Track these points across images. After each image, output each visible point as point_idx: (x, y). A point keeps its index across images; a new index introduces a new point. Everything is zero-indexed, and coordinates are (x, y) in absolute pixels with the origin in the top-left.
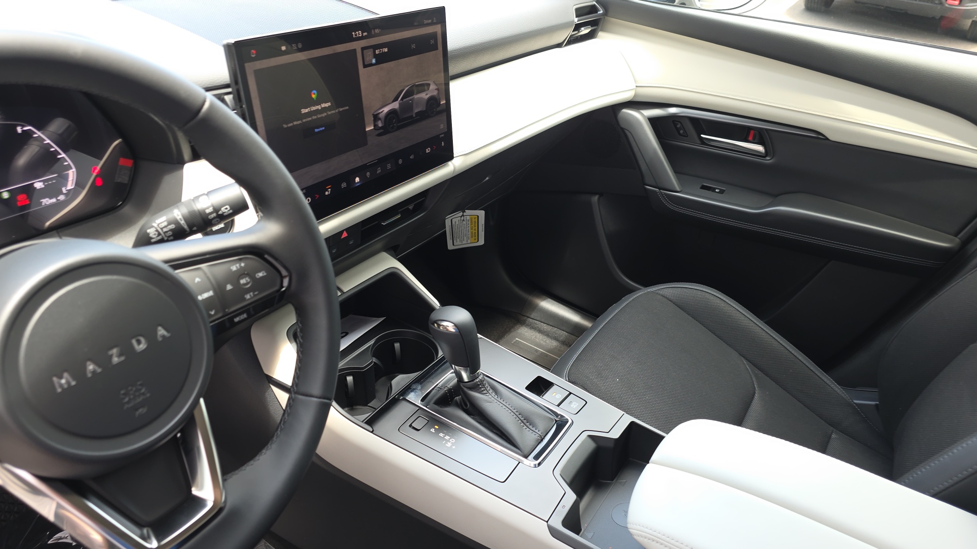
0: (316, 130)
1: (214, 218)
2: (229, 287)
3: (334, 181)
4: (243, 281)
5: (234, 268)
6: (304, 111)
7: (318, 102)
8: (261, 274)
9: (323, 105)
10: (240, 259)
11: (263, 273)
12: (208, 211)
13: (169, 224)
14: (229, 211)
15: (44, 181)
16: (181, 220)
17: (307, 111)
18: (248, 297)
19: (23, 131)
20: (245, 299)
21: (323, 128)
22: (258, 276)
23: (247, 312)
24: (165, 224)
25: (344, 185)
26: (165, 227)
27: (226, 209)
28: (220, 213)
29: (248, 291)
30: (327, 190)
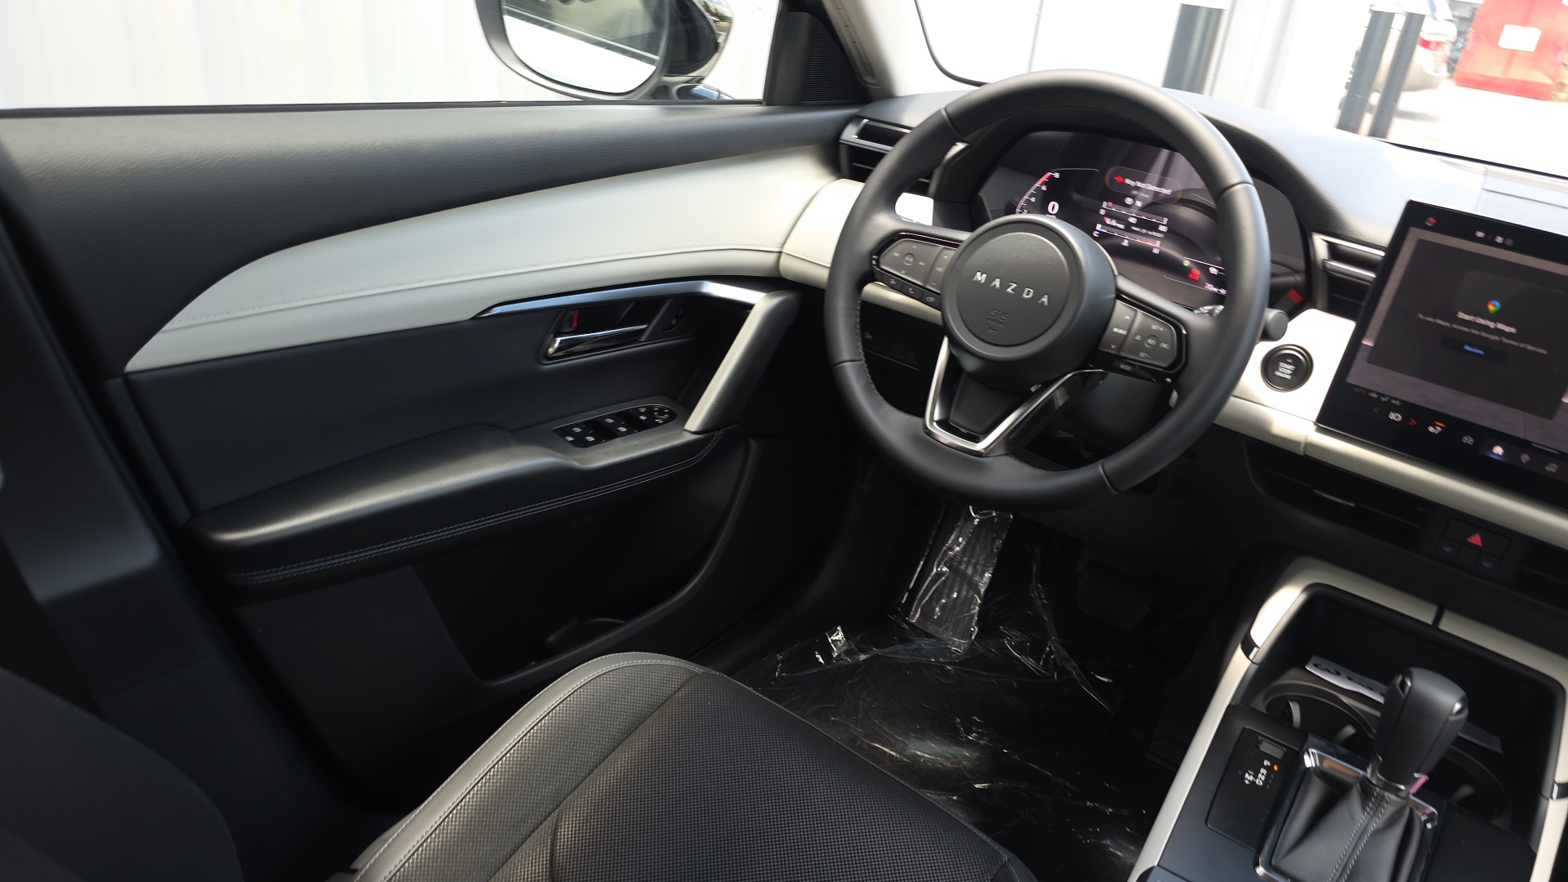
0: (1467, 348)
2: (1138, 338)
3: (1457, 427)
4: (1150, 341)
5: (1154, 327)
6: (1462, 315)
7: (1494, 318)
9: (1500, 326)
10: (1164, 325)
11: (1168, 347)
15: (1218, 270)
17: (1467, 317)
18: (1142, 355)
20: (1138, 355)
21: (1481, 352)
22: (1163, 345)
23: (1133, 365)
25: (1468, 440)
29: (1145, 350)
30: (1434, 426)
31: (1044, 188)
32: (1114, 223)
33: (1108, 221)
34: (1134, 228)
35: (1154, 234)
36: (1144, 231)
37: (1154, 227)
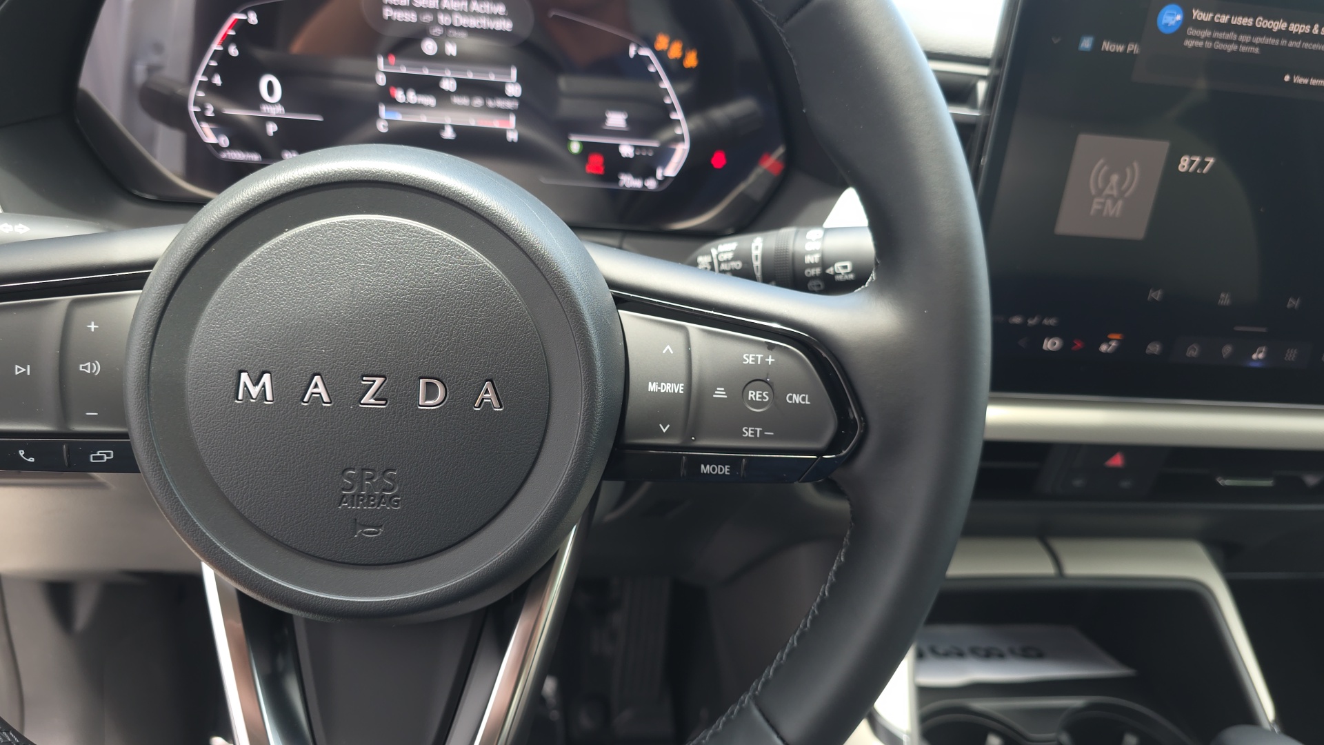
1: (815, 277)
2: (720, 393)
4: (752, 395)
5: (749, 360)
8: (797, 399)
10: (771, 347)
11: (804, 399)
12: (809, 259)
13: (734, 259)
14: (848, 273)
15: (636, 147)
16: (757, 259)
18: (750, 432)
19: (637, 55)
20: (739, 434)
22: (791, 398)
23: (733, 463)
24: (730, 256)
25: (1155, 348)
26: (727, 261)
27: (845, 267)
28: (830, 271)
29: (753, 420)
30: (1108, 341)
31: (233, 51)
32: (412, 97)
33: (399, 95)
34: (457, 100)
35: (500, 103)
36: (478, 102)
37: (496, 90)
